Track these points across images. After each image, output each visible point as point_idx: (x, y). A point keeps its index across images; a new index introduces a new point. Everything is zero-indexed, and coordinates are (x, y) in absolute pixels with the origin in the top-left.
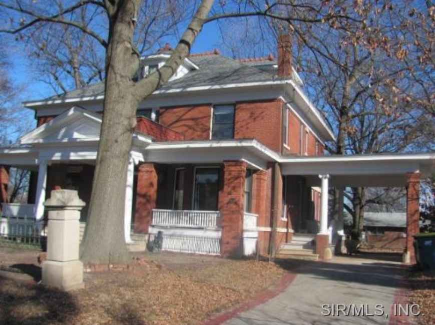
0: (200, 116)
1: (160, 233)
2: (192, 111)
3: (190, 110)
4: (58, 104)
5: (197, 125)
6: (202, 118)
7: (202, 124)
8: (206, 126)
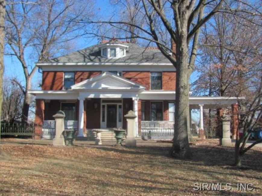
0: (145, 77)
1: (150, 132)
2: (140, 74)
3: (138, 74)
4: (55, 65)
5: (143, 81)
6: (146, 78)
7: (146, 81)
8: (147, 82)
